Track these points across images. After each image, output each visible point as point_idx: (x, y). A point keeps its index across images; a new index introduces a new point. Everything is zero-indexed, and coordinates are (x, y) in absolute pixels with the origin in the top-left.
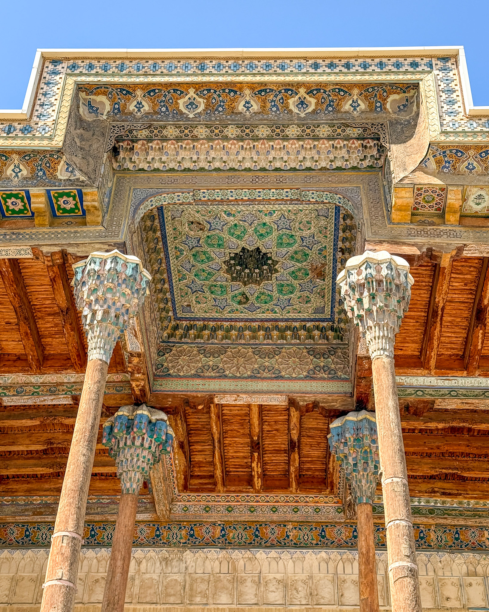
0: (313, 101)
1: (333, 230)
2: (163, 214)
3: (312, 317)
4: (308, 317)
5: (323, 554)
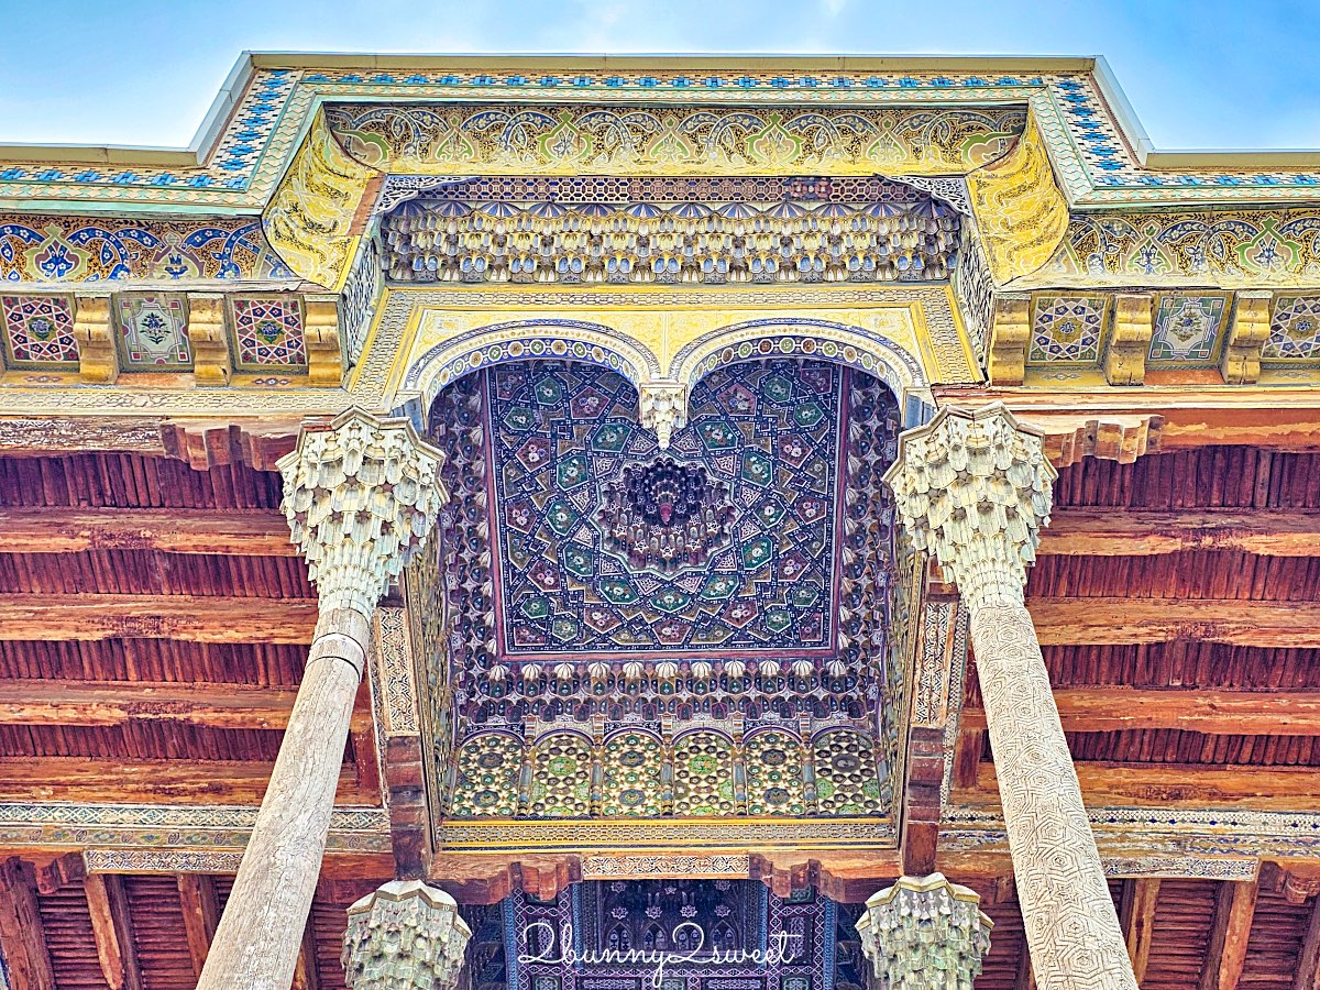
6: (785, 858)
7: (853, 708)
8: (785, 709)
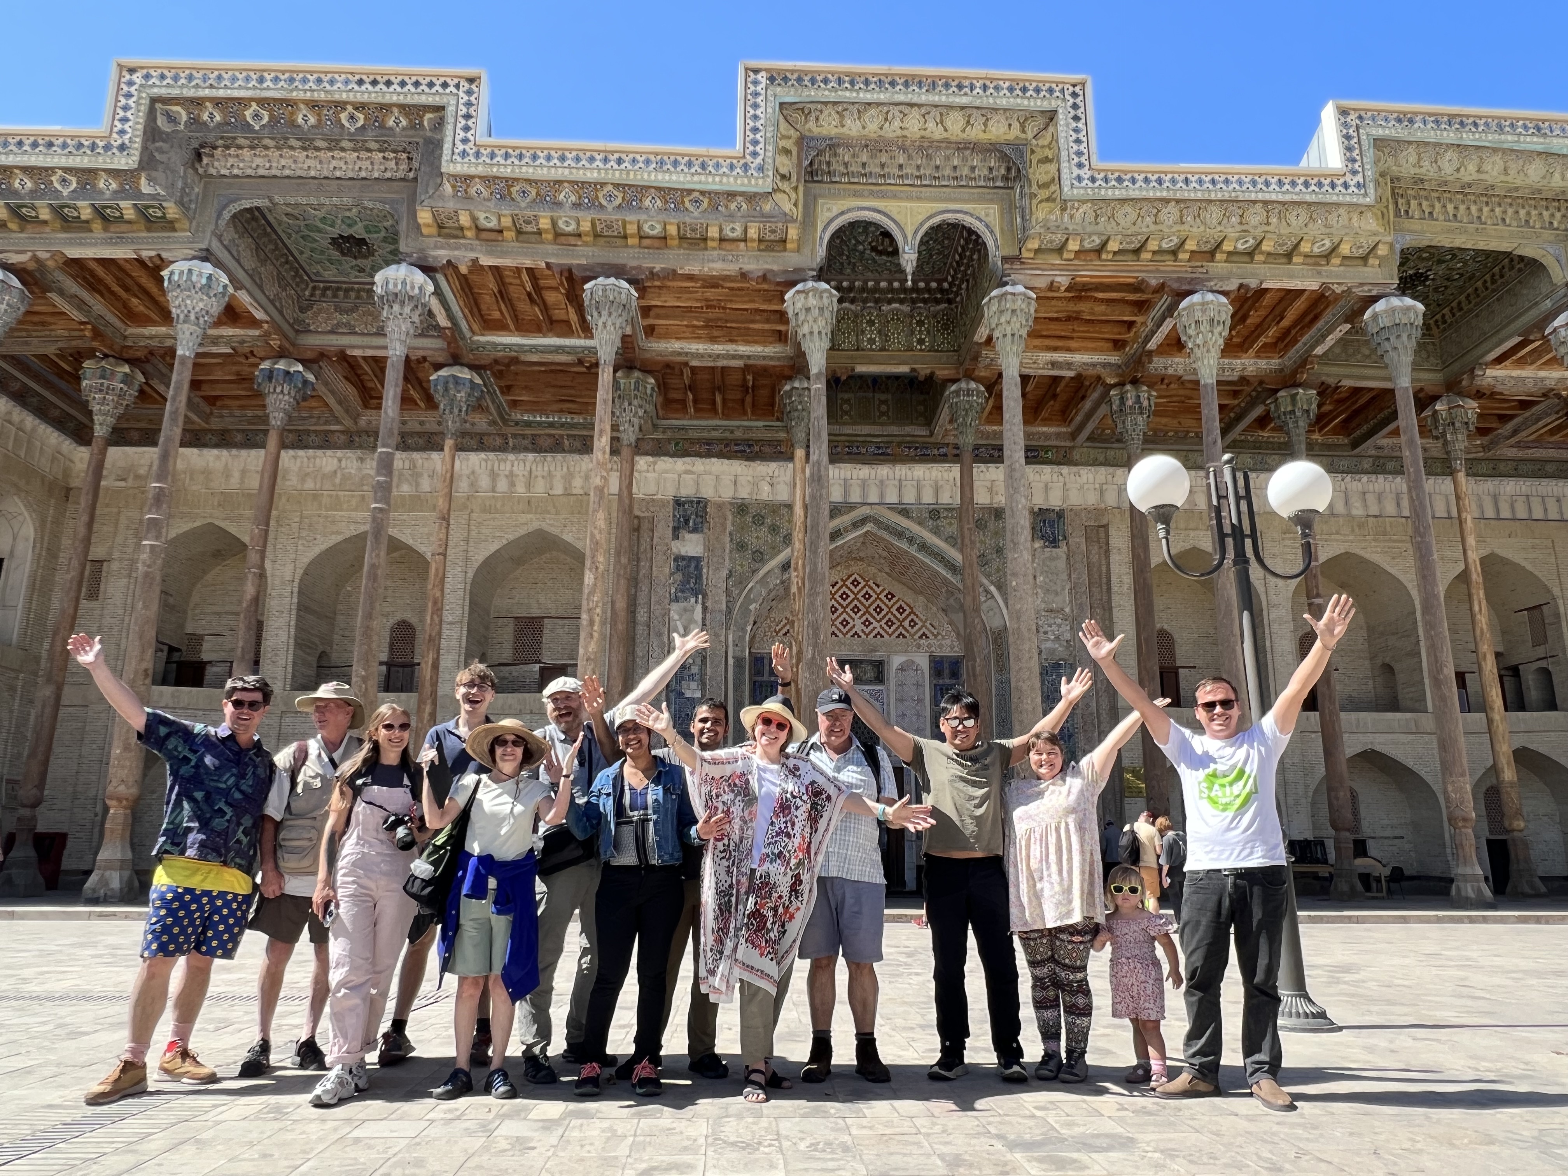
0: (362, 116)
5: (483, 455)
6: (924, 370)
7: (950, 301)
8: (925, 301)
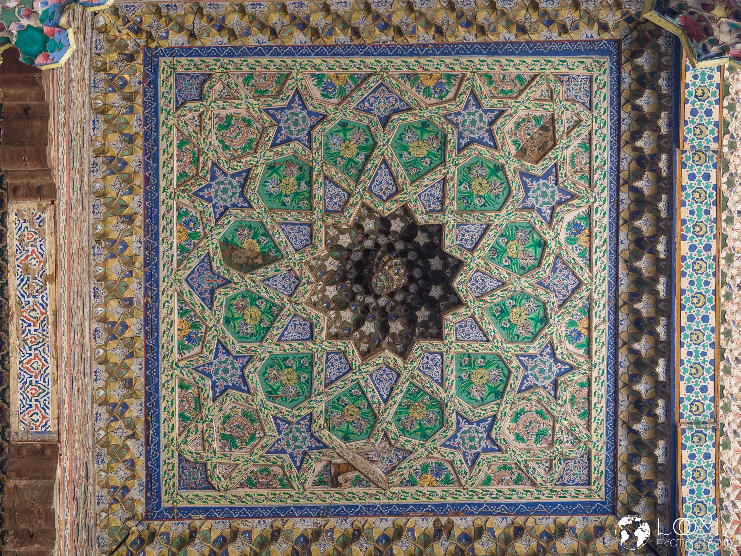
1: (515, 499)
2: (578, 53)
3: (164, 456)
4: (163, 442)
